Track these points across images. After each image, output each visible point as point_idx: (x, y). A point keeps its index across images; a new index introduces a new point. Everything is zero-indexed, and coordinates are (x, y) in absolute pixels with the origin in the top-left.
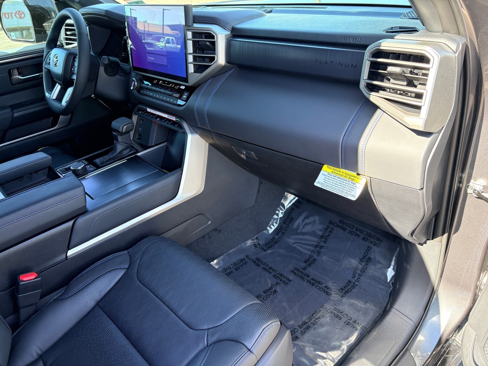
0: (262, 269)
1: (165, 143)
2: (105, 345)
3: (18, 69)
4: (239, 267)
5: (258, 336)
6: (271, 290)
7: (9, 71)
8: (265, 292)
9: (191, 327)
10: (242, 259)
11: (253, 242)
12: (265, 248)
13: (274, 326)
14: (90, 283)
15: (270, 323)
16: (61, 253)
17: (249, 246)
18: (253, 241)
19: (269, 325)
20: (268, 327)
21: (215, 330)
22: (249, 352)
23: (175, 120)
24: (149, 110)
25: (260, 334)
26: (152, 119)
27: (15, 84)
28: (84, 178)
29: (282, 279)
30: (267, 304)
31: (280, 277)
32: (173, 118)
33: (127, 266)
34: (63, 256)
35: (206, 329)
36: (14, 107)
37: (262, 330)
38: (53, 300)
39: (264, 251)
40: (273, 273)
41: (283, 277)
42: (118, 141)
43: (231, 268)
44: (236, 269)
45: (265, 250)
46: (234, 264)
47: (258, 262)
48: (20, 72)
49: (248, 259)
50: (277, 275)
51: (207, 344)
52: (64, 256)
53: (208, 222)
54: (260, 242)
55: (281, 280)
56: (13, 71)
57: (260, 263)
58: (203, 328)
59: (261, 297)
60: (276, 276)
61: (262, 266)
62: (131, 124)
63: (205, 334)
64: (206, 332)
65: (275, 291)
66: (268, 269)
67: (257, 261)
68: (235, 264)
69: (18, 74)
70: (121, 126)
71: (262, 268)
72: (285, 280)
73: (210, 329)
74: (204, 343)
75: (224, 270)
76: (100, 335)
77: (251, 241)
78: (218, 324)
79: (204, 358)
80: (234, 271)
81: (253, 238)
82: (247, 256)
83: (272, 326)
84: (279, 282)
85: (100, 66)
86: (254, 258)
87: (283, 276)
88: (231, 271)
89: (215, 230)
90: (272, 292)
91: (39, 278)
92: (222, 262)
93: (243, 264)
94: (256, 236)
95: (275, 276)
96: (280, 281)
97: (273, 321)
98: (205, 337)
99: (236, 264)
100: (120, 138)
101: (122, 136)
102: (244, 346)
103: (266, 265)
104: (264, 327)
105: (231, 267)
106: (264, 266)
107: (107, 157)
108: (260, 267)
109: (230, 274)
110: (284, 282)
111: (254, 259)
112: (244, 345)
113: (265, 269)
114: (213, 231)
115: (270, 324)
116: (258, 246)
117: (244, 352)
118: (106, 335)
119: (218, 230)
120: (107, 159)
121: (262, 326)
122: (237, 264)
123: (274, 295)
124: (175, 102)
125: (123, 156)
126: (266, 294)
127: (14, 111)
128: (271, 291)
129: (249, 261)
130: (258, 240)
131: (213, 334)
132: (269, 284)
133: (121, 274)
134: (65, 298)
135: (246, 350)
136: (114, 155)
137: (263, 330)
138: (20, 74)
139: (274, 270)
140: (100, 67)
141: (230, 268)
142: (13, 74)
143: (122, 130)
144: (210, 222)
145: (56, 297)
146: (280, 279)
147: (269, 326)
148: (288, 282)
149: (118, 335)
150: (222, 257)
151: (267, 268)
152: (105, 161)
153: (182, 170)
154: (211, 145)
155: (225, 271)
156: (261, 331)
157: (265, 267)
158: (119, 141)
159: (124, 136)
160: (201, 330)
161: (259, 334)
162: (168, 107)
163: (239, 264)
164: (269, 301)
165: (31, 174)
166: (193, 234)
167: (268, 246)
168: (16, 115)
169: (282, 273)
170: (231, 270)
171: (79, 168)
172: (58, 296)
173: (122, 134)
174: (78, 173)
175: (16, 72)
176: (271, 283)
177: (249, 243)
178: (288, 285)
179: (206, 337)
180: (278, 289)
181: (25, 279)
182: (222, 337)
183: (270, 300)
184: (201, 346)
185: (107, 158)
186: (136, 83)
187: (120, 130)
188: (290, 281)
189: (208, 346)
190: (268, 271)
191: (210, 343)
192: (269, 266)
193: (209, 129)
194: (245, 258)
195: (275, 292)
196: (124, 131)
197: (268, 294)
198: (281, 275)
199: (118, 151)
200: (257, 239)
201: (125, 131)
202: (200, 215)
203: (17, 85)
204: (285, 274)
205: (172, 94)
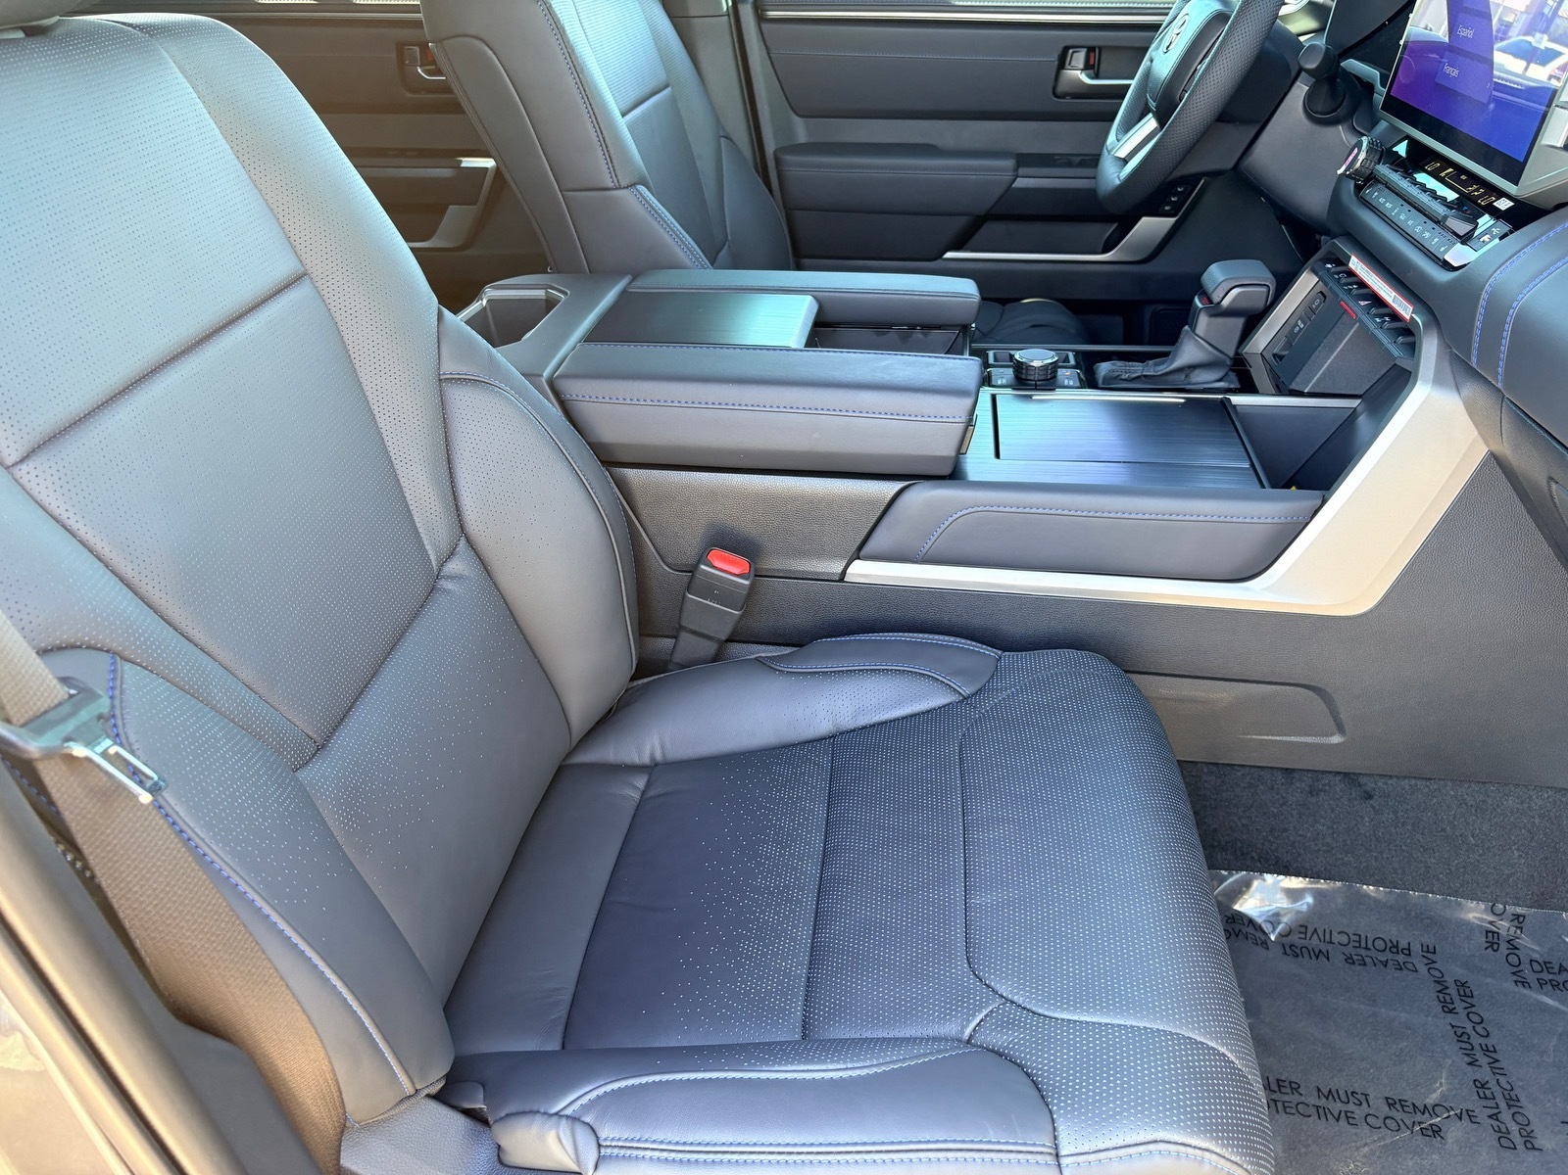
0: (1450, 1027)
1: (1355, 403)
2: (769, 838)
3: (1091, 50)
4: (1368, 960)
5: (1121, 1143)
6: (1423, 1113)
7: (1066, 49)
8: (1391, 1103)
9: (971, 957)
10: (1403, 944)
11: (1491, 923)
12: (1527, 973)
13: (1207, 1167)
14: (850, 671)
15: (1204, 1145)
16: (834, 556)
17: (1467, 924)
18: (1491, 918)
19: (1190, 1146)
20: (1182, 1149)
21: (1021, 1017)
22: (1051, 1160)
23: (1408, 317)
24: (1356, 264)
25: (1136, 1145)
26: (1345, 298)
27: (1063, 96)
28: (1030, 396)
29: (1506, 1116)
30: (1366, 1144)
31: (1503, 1105)
32: (1405, 309)
33: (967, 691)
34: (836, 567)
35: (1002, 996)
36: (1024, 160)
37: (1150, 1137)
38: (755, 656)
39: (1516, 982)
40: (1484, 1073)
41: (1513, 1115)
42: (1194, 331)
43: (1331, 942)
44: (1350, 960)
45: (1524, 983)
46: (1357, 938)
47: (1454, 996)
48: (1092, 63)
49: (1426, 961)
50: (1496, 1089)
51: (971, 1037)
52: (840, 570)
53: (1332, 735)
54: (1525, 941)
55: (1496, 1114)
56: (1074, 52)
57: (1459, 1006)
58: (997, 987)
59: (1365, 1105)
60: (1488, 1092)
61: (1461, 1020)
62: (1264, 289)
63: (988, 1004)
64: (994, 1001)
65: (1436, 1131)
66: (1477, 1047)
67: (1452, 991)
68: (1359, 941)
69: (1081, 66)
70: (1223, 284)
71: (1453, 1027)
72: (1514, 1128)
73: (1012, 1002)
74: (964, 1027)
75: (1303, 930)
76: (779, 807)
77: (1486, 910)
78: (1042, 1007)
79: (917, 1057)
80: (1338, 959)
81: (1501, 906)
82: (1429, 951)
83: (1202, 1161)
84: (1482, 1115)
85: (1299, 79)
86: (1454, 972)
87: (1514, 1110)
88: (1324, 951)
89: (1347, 776)
90: (1420, 1123)
91: (746, 579)
92: (1309, 899)
93: (1390, 963)
94: (1519, 910)
95: (1483, 1087)
96: (1490, 1117)
97: (1218, 1150)
98: (980, 1011)
99: (1363, 944)
100: (1203, 322)
101: (1213, 319)
102: (1051, 1128)
103: (1479, 1028)
104: (1161, 1135)
105: (1337, 938)
106: (1469, 1026)
107: (1137, 369)
108: (1450, 1018)
109: (1314, 957)
110: (1503, 1135)
111: (1449, 980)
112: (1055, 1129)
113: (1461, 1036)
114: (1338, 778)
115: (1195, 1147)
116: (1504, 948)
117: (1034, 1145)
118: (790, 817)
119: (1360, 785)
120: (1134, 375)
121: (1163, 1127)
122: (1367, 948)
123: (1420, 1140)
124: (1442, 250)
125: (1189, 384)
126: (1390, 1115)
127: (1022, 171)
128: (1419, 1117)
129: (1423, 969)
130: (1521, 928)
131: (1007, 1024)
132: (1435, 1091)
133: (938, 699)
134: (778, 670)
135: (1043, 1146)
136: (1163, 369)
137: (1155, 1142)
138: (1087, 67)
139: (1497, 1065)
140: (1298, 83)
141: (1328, 939)
142: (1070, 64)
143: (1221, 296)
144: (1336, 739)
145: (763, 655)
146: (1495, 1111)
147: (1190, 1150)
148: (1520, 1147)
149: (810, 838)
150: (1322, 885)
151: (1476, 1040)
152: (1123, 377)
153: (1324, 502)
154: (1494, 459)
155: (1303, 936)
156: (1141, 1138)
157: (1469, 1030)
158: (1197, 331)
159: (1220, 320)
160: (988, 986)
161: (1130, 1140)
162: (1408, 265)
163: (1373, 953)
164: (1383, 1138)
165: (913, 327)
166: (1252, 739)
167: (1546, 976)
168: (1020, 183)
169: (1522, 1099)
170: (1330, 947)
171: (1032, 364)
172: (770, 655)
173: (1217, 311)
174: (1023, 377)
175: (1080, 58)
176: (1443, 1095)
177: (1475, 913)
178: (1508, 1153)
179: (982, 1016)
180: (1455, 1132)
181: (717, 564)
182: (1021, 1056)
183: (1388, 1141)
184: (950, 1029)
185: (1136, 371)
186: (1362, 156)
187: (1216, 298)
188: (1530, 1145)
189: (968, 1042)
190: (1469, 1052)
191: (979, 1039)
192: (1490, 1042)
193: (1499, 385)
194: (1416, 948)
195: (1430, 1133)
196: (1226, 303)
197: (1398, 1116)
198: (1512, 1102)
199: (1178, 363)
200: (1516, 923)
201: (1229, 306)
202: (1311, 693)
203: (1068, 100)
204: (1530, 1111)
205: (1445, 217)
